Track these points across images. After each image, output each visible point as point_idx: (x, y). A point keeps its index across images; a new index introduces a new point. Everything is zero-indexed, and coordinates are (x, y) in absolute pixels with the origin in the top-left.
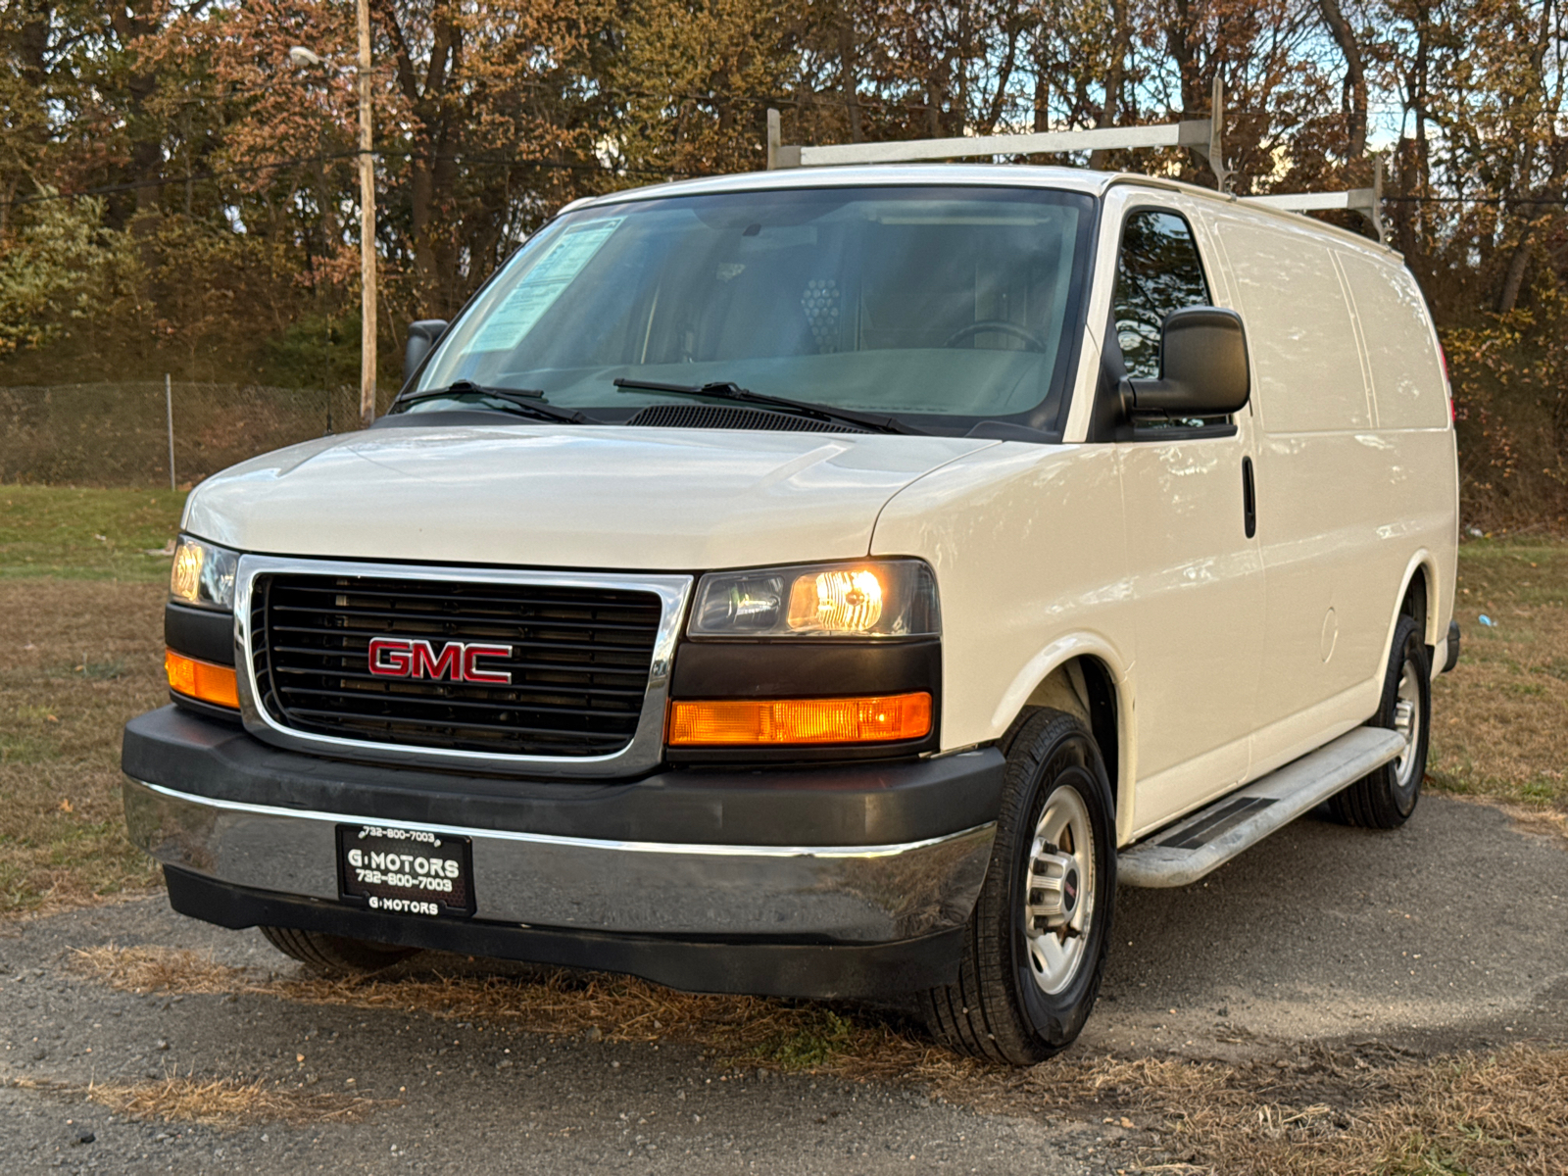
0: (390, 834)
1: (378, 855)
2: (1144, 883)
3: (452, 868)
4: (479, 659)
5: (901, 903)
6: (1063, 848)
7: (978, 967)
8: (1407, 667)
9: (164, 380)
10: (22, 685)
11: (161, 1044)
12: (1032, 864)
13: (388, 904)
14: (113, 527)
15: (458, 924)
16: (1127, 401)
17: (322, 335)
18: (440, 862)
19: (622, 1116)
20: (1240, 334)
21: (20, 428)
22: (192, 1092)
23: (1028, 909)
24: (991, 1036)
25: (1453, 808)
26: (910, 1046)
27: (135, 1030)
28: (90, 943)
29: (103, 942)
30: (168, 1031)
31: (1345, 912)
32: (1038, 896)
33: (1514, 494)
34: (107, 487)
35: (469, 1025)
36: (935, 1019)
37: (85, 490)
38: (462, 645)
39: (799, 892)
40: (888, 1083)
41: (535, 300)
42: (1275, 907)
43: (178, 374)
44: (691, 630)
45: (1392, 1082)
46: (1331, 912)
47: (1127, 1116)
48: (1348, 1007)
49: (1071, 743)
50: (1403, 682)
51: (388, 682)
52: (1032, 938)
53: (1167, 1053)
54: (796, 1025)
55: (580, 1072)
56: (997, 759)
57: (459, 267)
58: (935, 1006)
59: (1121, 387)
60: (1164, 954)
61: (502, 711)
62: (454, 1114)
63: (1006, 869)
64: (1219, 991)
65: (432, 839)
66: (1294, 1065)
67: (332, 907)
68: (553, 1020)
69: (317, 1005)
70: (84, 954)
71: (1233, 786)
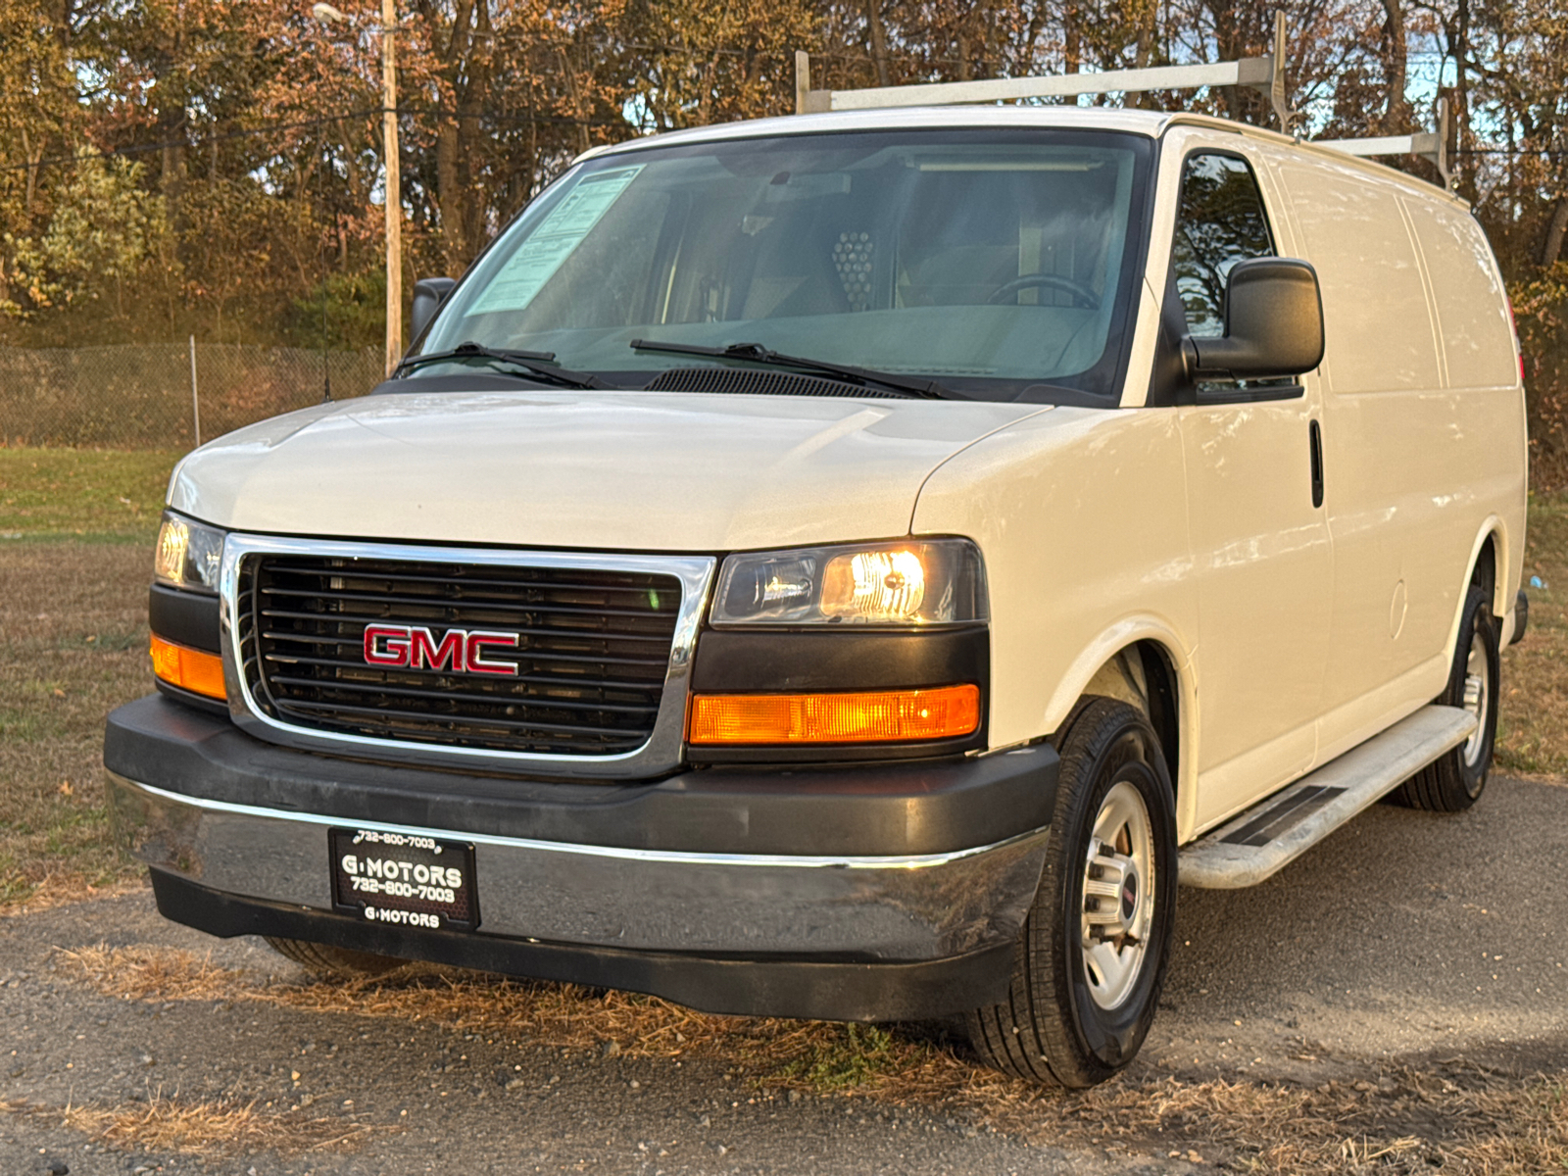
0: (387, 839)
1: (375, 861)
2: (1206, 884)
3: (455, 878)
4: (483, 648)
5: (947, 915)
6: (1120, 850)
7: (1029, 984)
8: (1477, 640)
9: (189, 341)
10: (30, 658)
11: (147, 1059)
12: (1087, 870)
13: (387, 915)
14: (138, 489)
15: (462, 935)
16: (1189, 360)
17: (345, 294)
18: (442, 870)
19: (641, 1146)
20: (1313, 286)
21: (47, 391)
22: (177, 1116)
23: (1084, 918)
24: (1044, 1058)
25: (1521, 788)
26: (954, 1065)
27: (121, 1043)
28: (79, 944)
29: (92, 942)
30: (155, 1043)
31: (1417, 907)
32: (1094, 903)
33: (1558, 452)
34: (133, 449)
35: (479, 1037)
36: (982, 1039)
37: (110, 452)
38: (464, 633)
39: (833, 903)
40: (931, 1107)
41: (548, 256)
42: (1342, 902)
43: (204, 336)
44: (714, 618)
45: (1485, 1108)
46: (1402, 906)
47: (1195, 1148)
48: (1430, 1019)
49: (1131, 736)
50: (1471, 655)
51: (386, 672)
52: (1087, 948)
53: (1235, 1073)
54: (830, 1039)
55: (596, 1093)
56: (1050, 756)
57: (484, 226)
58: (982, 1025)
59: (1183, 345)
60: (1224, 955)
61: (506, 705)
62: (458, 1143)
63: (1059, 875)
64: (1287, 998)
65: (432, 845)
66: (1375, 1087)
67: (326, 915)
68: (569, 1032)
69: (317, 1014)
70: (73, 955)
71: (1299, 774)
